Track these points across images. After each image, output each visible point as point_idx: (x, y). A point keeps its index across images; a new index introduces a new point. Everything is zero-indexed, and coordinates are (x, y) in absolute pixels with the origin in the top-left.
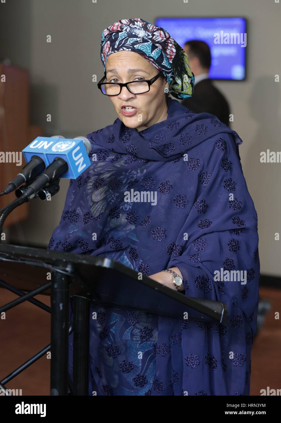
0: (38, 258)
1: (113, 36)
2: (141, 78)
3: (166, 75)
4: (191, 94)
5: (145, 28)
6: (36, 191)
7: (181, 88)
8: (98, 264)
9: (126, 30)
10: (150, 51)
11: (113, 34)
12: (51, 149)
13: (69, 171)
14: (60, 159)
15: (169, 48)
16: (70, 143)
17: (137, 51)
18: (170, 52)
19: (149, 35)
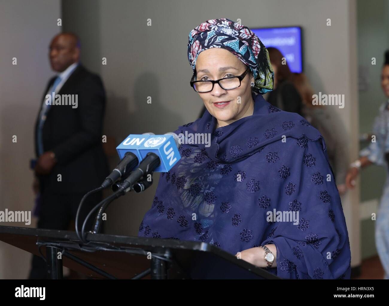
0: (138, 246)
1: (202, 35)
2: (231, 75)
3: (253, 70)
4: (272, 89)
5: (232, 26)
6: (132, 185)
7: (264, 83)
8: (195, 248)
9: (214, 29)
10: (238, 48)
11: (201, 33)
12: (144, 145)
13: (162, 165)
14: (152, 154)
15: (254, 44)
16: (161, 139)
17: (227, 48)
18: (255, 48)
19: (235, 33)
